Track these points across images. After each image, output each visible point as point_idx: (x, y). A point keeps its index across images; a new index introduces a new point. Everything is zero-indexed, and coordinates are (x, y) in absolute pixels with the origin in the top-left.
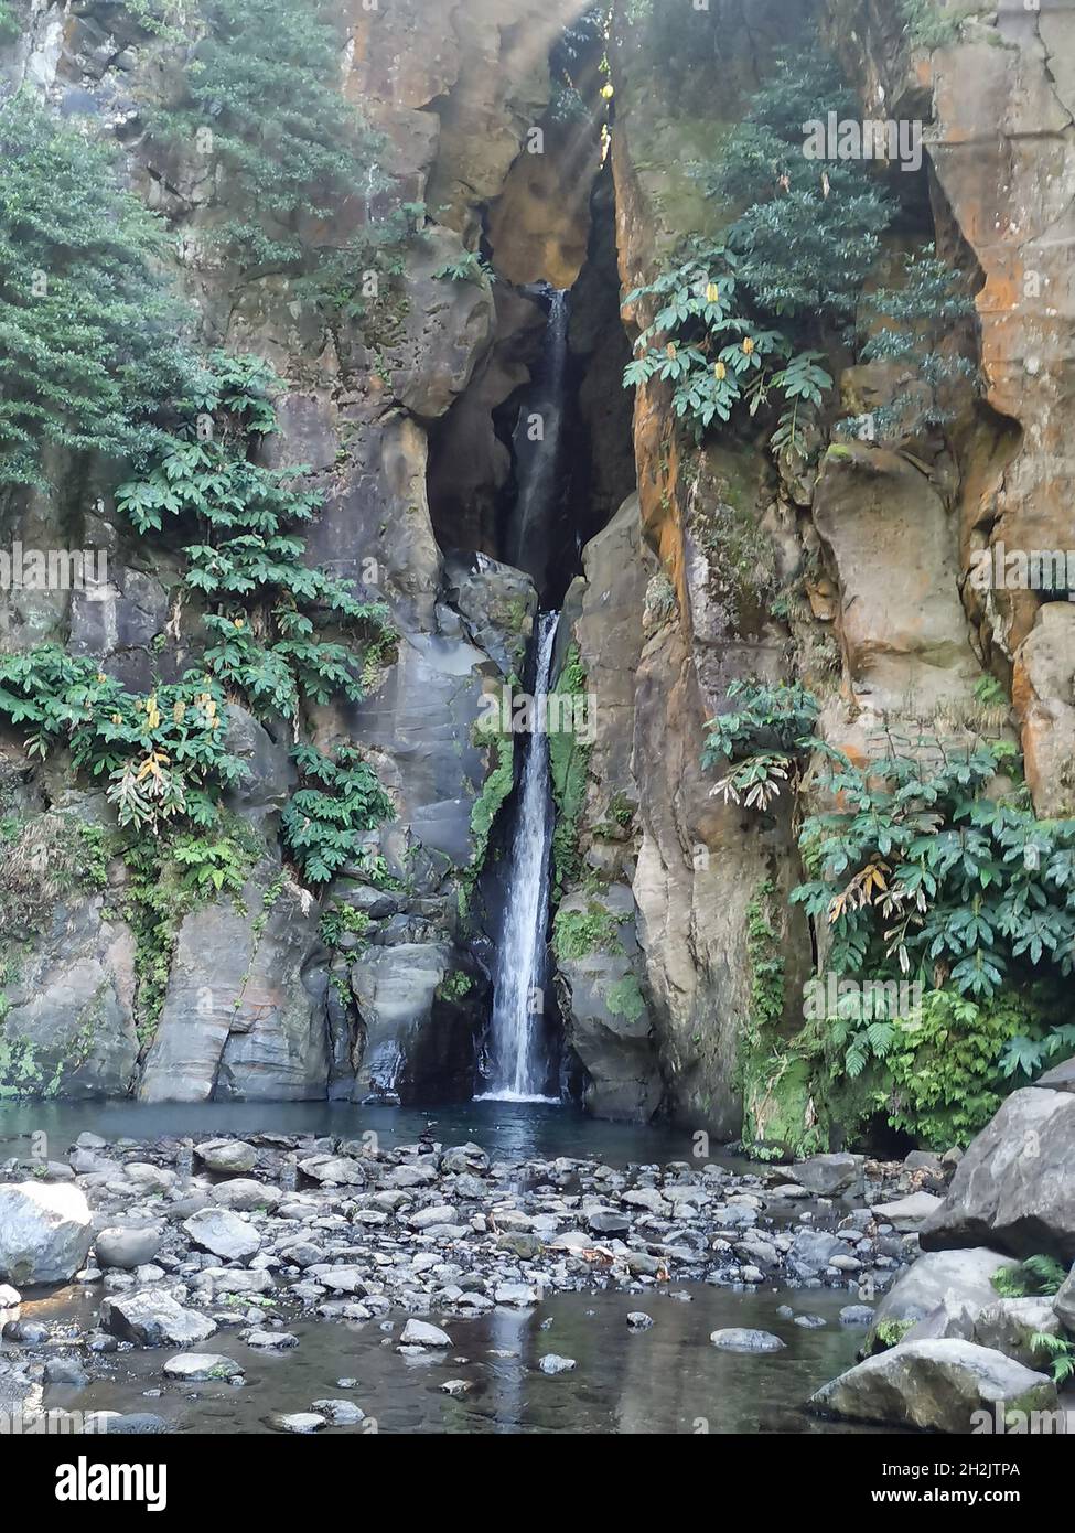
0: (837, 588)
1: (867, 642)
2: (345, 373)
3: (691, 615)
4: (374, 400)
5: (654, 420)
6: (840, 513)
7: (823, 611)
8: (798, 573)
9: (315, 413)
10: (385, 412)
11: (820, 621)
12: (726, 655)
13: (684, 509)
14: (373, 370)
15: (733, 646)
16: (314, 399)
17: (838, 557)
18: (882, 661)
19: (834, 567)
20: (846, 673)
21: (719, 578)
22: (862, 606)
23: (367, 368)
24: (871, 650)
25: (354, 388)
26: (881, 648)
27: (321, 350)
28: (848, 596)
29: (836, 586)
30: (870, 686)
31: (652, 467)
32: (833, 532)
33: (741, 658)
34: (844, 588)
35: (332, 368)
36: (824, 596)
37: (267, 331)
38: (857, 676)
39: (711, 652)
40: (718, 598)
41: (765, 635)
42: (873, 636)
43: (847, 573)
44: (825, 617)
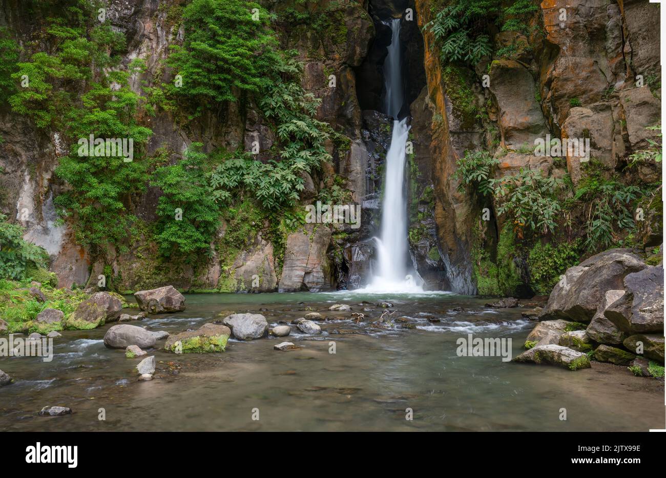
0: (498, 110)
1: (509, 127)
2: (326, 55)
3: (448, 123)
4: (337, 62)
5: (431, 58)
6: (497, 84)
7: (493, 118)
8: (484, 106)
9: (317, 69)
10: (340, 66)
11: (493, 122)
12: (461, 136)
13: (444, 87)
14: (336, 52)
15: (463, 133)
16: (317, 64)
17: (498, 99)
18: (515, 133)
19: (497, 103)
20: (503, 139)
21: (457, 110)
22: (507, 115)
23: (334, 52)
24: (511, 130)
25: (330, 59)
26: (514, 129)
27: (318, 47)
28: (502, 112)
29: (497, 109)
30: (512, 142)
31: (431, 75)
32: (496, 90)
33: (466, 137)
34: (500, 109)
35: (322, 53)
36: (494, 113)
37: (300, 43)
38: (507, 139)
39: (456, 136)
40: (457, 117)
41: (474, 128)
42: (511, 125)
43: (501, 104)
44: (494, 120)
